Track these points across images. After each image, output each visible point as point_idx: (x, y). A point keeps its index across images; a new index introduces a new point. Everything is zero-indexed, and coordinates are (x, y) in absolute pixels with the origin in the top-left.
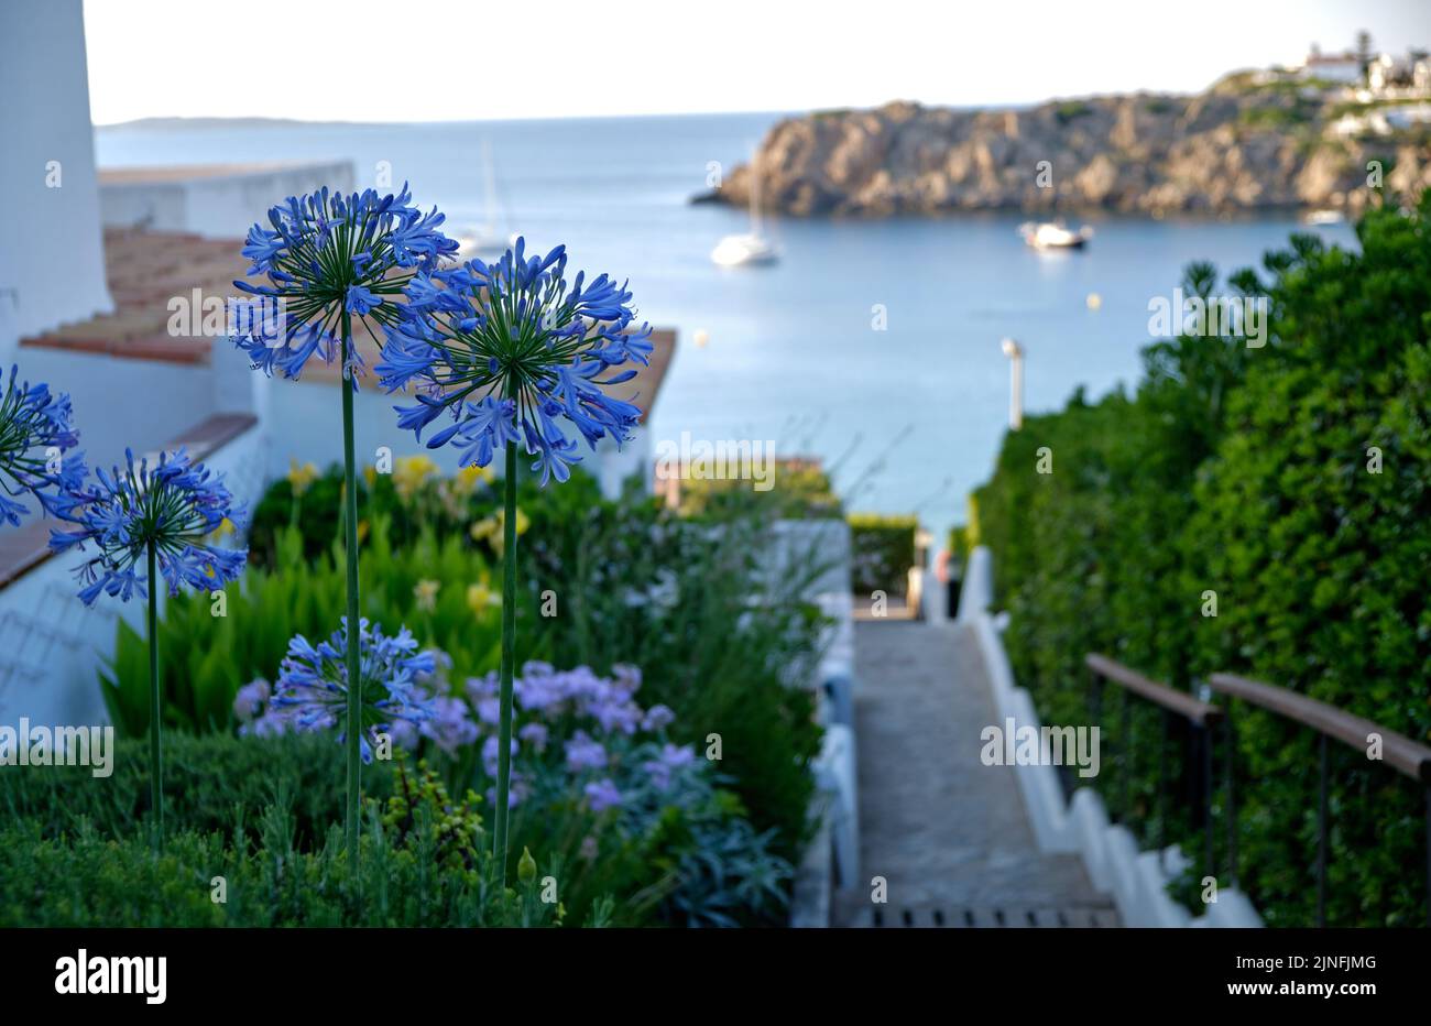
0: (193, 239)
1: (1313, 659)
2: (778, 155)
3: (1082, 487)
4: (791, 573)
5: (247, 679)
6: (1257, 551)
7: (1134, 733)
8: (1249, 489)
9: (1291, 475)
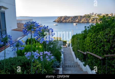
0: (23, 24)
1: (93, 51)
2: (58, 19)
3: (77, 39)
4: (60, 45)
5: (25, 52)
6: (89, 44)
7: (81, 55)
8: (89, 40)
9: (92, 39)
